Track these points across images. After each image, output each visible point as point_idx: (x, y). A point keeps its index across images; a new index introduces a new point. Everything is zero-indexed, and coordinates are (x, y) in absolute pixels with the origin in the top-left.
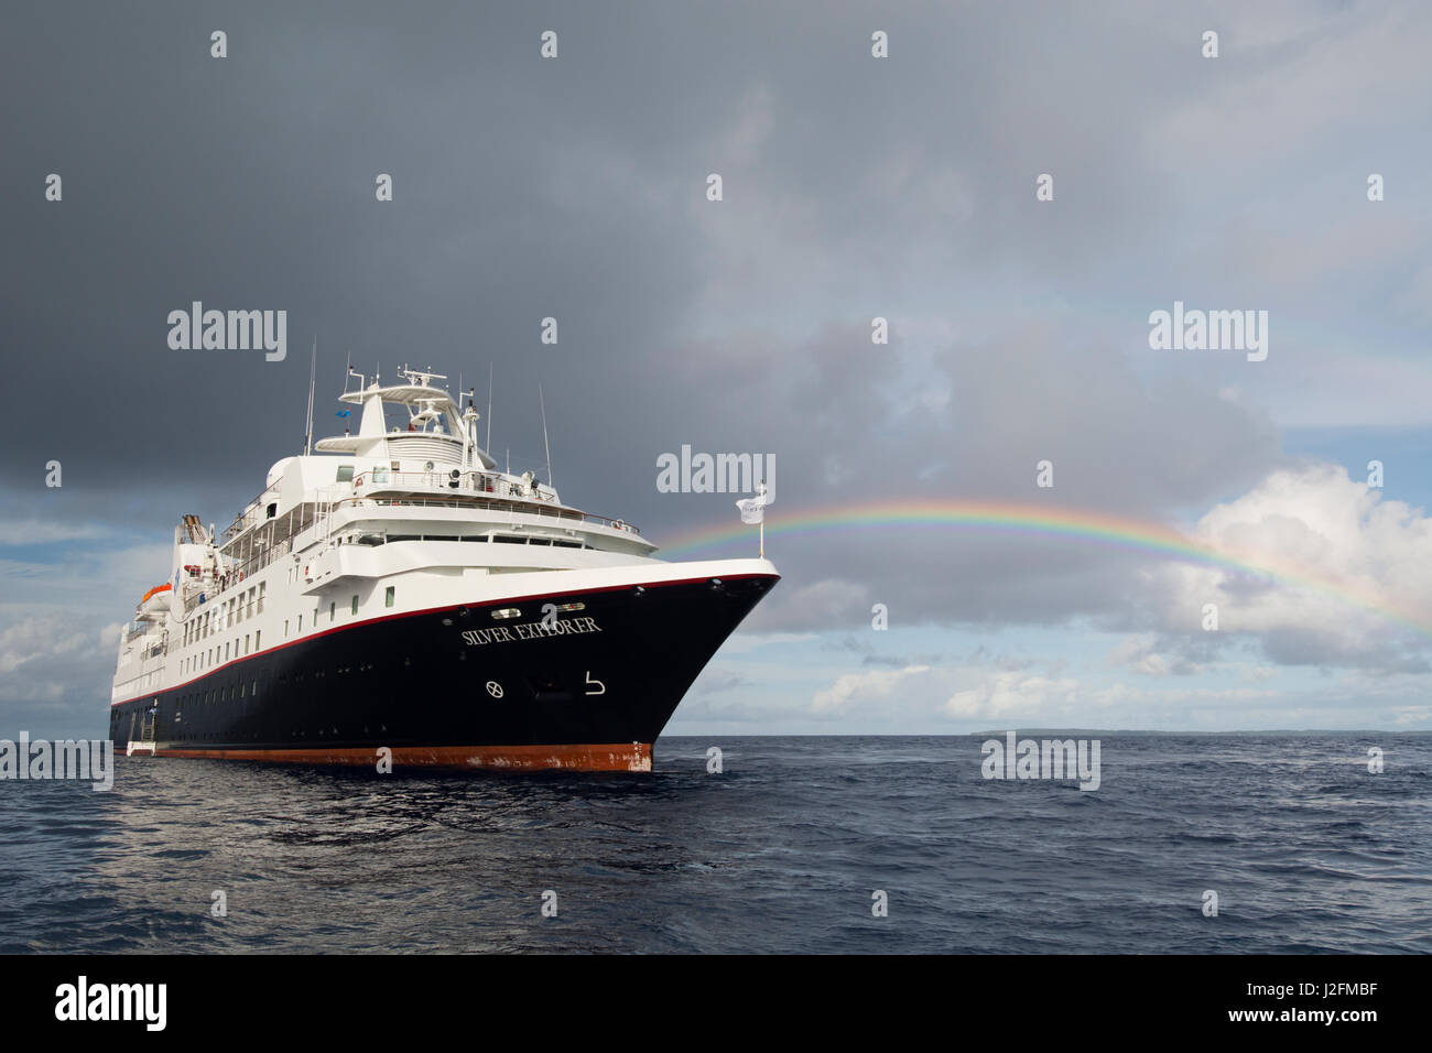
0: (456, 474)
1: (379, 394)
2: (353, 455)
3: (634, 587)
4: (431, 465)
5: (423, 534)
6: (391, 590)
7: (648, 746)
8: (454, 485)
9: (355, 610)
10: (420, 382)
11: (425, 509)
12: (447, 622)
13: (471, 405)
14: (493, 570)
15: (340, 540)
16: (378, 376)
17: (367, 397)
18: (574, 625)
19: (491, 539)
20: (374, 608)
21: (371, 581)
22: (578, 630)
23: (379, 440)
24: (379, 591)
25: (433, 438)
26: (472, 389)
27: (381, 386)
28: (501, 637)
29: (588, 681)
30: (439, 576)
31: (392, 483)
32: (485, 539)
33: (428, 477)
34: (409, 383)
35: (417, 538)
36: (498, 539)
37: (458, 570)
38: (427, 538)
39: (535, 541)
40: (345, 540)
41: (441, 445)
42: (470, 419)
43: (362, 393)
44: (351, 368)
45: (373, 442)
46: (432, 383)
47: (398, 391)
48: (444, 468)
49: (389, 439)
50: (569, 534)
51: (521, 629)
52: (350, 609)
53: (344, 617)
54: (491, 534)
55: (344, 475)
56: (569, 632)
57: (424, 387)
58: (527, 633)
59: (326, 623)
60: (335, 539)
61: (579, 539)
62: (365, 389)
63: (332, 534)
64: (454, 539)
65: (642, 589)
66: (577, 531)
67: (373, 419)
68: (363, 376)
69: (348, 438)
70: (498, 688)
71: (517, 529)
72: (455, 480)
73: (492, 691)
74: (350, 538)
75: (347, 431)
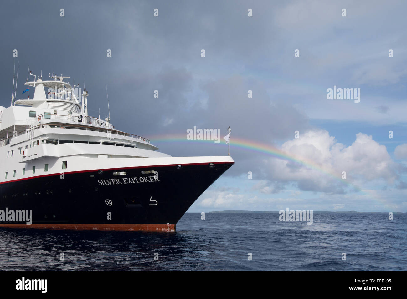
0: (81, 117)
1: (42, 83)
2: (32, 106)
3: (177, 165)
4: (71, 113)
5: (74, 140)
6: (65, 163)
7: (173, 225)
8: (80, 121)
9: (46, 169)
10: (59, 79)
11: (74, 130)
12: (92, 176)
13: (85, 90)
14: (110, 156)
15: (38, 142)
16: (41, 76)
17: (37, 84)
18: (149, 179)
19: (101, 143)
20: (56, 169)
21: (55, 159)
22: (150, 181)
23: (43, 101)
24: (59, 162)
25: (67, 102)
26: (78, 84)
27: (43, 81)
28: (116, 182)
29: (150, 200)
30: (86, 157)
31: (54, 119)
32: (99, 143)
33: (70, 117)
34: (54, 80)
35: (72, 142)
36: (104, 143)
37: (96, 155)
38: (76, 142)
39: (118, 145)
40: (41, 142)
41: (69, 105)
42: (85, 96)
43: (35, 82)
44: (31, 72)
45: (41, 102)
46: (64, 80)
47: (51, 83)
48: (76, 115)
49: (48, 101)
50: (131, 142)
51: (125, 180)
52: (44, 169)
53: (40, 172)
54: (102, 141)
55: (32, 115)
56: (146, 182)
57: (61, 82)
58: (128, 181)
59: (29, 174)
60: (36, 140)
61: (134, 144)
62: (36, 81)
63: (34, 138)
64: (87, 142)
65: (179, 166)
66: (133, 142)
67: (40, 93)
68: (35, 76)
69: (29, 100)
70: (110, 202)
71: (112, 140)
72: (80, 119)
73: (107, 203)
74: (43, 141)
75: (29, 97)
